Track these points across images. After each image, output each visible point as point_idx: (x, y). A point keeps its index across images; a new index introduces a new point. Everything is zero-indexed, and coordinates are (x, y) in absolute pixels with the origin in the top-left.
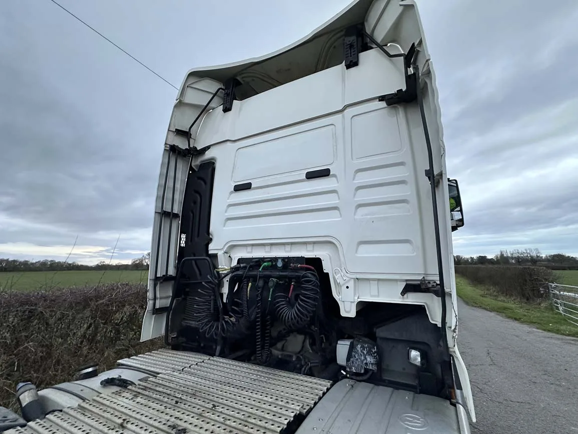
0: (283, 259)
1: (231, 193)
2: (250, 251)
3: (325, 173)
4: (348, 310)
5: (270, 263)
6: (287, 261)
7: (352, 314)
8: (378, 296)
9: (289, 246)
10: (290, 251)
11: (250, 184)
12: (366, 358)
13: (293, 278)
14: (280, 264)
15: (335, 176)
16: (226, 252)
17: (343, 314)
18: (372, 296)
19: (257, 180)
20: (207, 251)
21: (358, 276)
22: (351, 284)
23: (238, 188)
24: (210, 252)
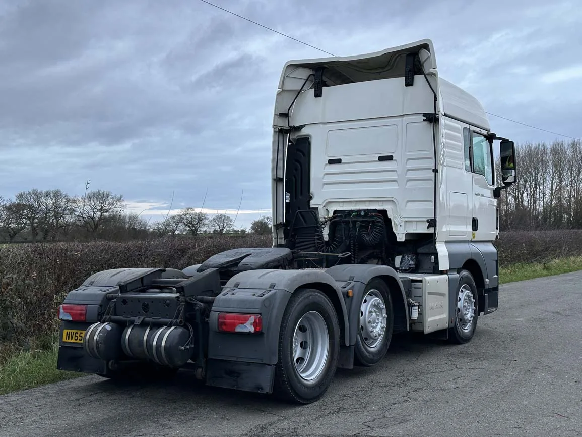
0: (365, 211)
1: (326, 164)
2: (342, 205)
3: (390, 158)
4: (401, 238)
5: (357, 213)
6: (367, 212)
7: (403, 240)
8: (416, 230)
9: (368, 203)
10: (369, 206)
11: (340, 160)
12: (409, 262)
13: (371, 222)
14: (363, 214)
15: (396, 160)
16: (324, 207)
17: (398, 240)
18: (413, 230)
19: (346, 157)
20: (309, 206)
21: (406, 220)
22: (402, 224)
23: (331, 162)
24: (311, 207)
